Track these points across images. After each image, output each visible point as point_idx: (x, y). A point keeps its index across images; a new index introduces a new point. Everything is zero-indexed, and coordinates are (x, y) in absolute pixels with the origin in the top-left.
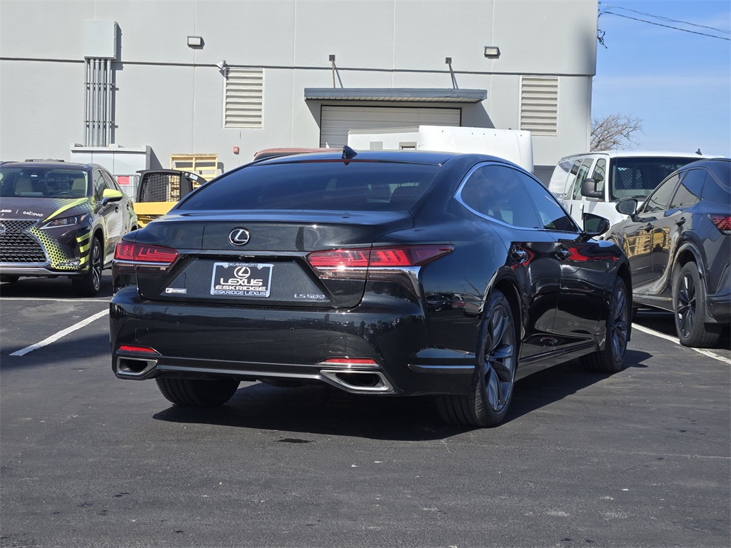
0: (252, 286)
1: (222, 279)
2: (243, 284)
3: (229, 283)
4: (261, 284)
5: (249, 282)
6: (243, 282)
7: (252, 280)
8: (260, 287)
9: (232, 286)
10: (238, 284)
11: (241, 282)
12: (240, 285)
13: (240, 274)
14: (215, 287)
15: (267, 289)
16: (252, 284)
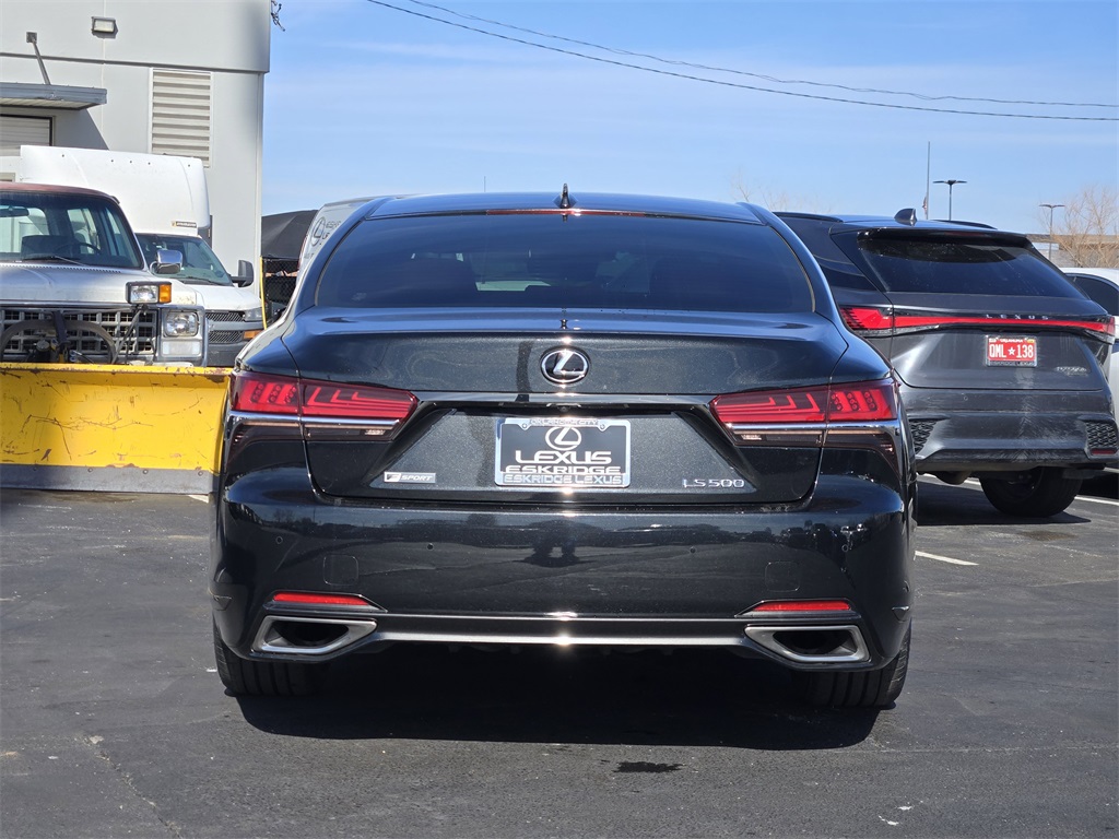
0: (589, 466)
1: (518, 454)
2: (567, 462)
3: (536, 461)
4: (609, 460)
5: (581, 457)
6: (569, 458)
7: (588, 454)
8: (606, 466)
9: (543, 466)
10: (557, 461)
11: (562, 458)
12: (562, 463)
13: (558, 440)
14: (503, 469)
15: (623, 470)
16: (588, 461)
